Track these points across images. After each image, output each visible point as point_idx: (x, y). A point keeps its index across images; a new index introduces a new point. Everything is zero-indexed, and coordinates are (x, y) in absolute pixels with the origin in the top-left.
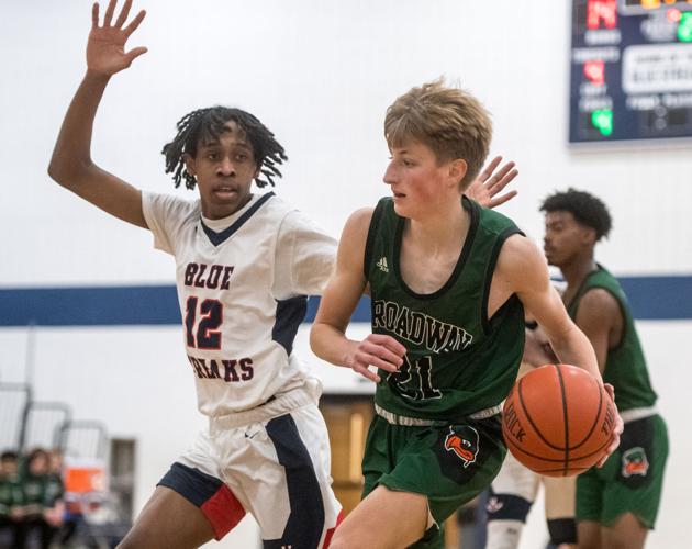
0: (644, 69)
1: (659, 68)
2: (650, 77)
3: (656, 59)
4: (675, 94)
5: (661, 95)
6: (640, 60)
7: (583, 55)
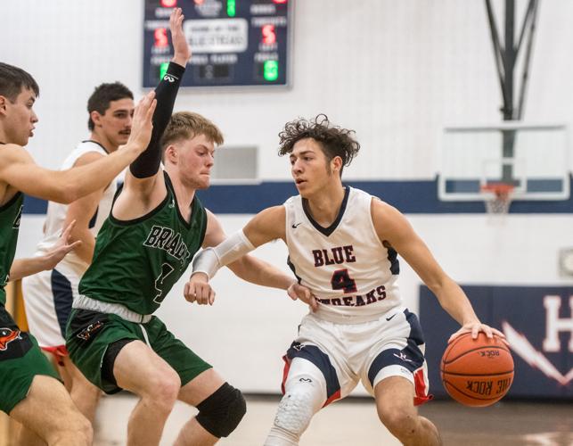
0: (197, 36)
1: (207, 35)
2: (202, 42)
3: (205, 29)
4: (219, 54)
5: (209, 55)
6: (194, 30)
7: (153, 25)
